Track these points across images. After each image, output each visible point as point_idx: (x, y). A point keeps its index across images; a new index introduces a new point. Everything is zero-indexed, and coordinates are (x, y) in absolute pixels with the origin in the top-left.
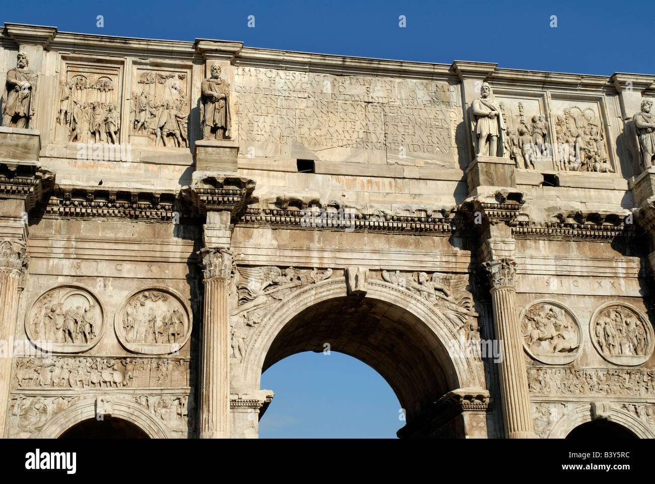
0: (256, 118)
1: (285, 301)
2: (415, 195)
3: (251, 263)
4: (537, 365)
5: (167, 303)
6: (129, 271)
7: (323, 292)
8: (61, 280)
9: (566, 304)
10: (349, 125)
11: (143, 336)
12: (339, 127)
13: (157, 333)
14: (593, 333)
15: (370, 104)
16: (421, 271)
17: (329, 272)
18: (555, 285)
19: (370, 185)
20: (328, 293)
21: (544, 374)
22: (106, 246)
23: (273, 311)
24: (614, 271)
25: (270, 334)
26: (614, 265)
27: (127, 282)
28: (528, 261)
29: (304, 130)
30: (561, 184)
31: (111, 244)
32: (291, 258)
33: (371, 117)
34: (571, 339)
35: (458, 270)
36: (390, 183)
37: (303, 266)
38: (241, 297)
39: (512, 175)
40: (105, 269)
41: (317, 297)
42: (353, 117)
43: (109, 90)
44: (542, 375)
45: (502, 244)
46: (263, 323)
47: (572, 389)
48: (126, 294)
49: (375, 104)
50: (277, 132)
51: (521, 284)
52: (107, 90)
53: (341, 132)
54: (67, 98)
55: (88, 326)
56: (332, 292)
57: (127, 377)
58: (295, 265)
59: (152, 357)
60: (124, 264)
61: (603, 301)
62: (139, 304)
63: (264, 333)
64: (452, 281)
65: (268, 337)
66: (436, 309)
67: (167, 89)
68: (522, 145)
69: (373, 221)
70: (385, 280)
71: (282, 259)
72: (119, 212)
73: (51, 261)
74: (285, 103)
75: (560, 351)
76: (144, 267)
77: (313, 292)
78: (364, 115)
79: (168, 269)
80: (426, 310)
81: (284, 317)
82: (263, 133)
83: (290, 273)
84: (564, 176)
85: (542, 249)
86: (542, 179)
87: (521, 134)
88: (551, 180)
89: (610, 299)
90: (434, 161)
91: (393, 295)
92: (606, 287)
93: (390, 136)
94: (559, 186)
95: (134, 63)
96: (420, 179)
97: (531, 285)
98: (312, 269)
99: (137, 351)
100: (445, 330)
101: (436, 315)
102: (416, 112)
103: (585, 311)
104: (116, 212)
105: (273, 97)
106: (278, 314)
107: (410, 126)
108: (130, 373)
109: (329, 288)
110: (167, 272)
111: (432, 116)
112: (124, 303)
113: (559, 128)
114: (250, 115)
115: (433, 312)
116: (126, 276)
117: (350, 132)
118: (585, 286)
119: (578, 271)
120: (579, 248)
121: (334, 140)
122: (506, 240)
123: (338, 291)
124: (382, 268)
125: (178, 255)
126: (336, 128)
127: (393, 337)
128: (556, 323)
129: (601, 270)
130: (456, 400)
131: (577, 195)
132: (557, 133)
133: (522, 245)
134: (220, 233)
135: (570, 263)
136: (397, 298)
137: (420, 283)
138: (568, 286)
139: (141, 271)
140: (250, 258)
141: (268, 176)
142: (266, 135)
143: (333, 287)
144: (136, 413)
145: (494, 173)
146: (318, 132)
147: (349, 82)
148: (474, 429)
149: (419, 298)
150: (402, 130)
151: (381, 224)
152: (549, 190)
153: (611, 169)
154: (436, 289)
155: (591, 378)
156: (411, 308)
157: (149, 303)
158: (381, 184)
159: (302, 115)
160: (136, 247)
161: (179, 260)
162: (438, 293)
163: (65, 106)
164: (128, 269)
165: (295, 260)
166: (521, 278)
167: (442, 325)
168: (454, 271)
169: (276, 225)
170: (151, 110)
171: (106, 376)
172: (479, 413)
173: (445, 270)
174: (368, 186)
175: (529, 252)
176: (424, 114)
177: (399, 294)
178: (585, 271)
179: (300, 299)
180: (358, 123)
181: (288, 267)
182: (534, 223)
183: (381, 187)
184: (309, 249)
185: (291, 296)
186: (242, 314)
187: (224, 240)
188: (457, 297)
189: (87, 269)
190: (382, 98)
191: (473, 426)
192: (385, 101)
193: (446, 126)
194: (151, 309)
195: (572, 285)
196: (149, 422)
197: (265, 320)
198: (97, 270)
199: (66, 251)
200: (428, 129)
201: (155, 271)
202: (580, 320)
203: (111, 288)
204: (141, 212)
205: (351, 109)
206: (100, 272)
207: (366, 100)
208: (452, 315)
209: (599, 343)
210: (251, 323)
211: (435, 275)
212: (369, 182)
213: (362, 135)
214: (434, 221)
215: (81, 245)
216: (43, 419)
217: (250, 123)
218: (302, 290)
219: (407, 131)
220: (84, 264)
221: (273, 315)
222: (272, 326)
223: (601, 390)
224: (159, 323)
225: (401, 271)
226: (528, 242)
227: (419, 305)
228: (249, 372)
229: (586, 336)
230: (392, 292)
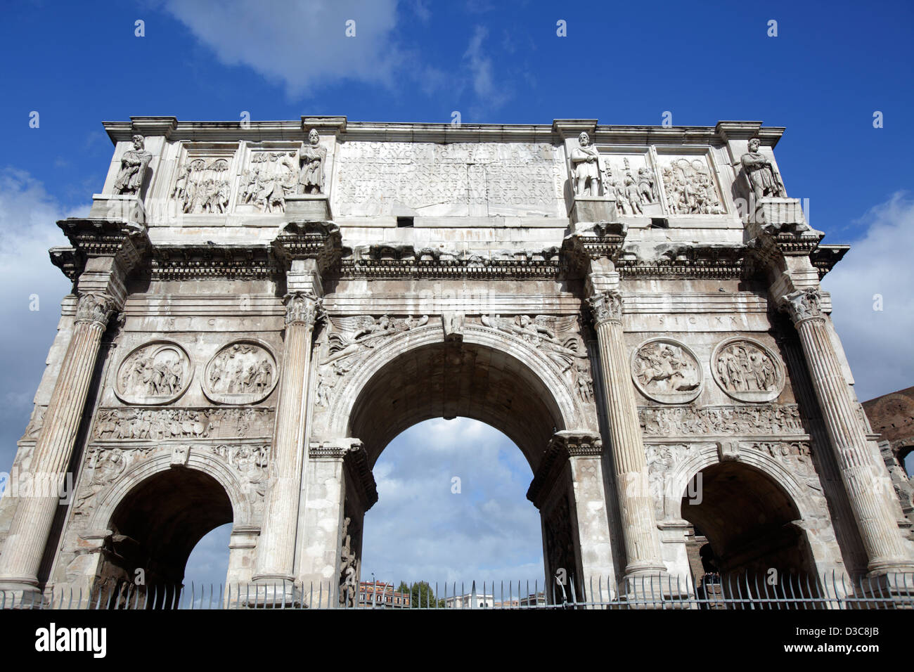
0: (358, 183)
1: (377, 347)
2: (516, 242)
3: (343, 313)
4: (653, 405)
5: (256, 354)
6: (221, 326)
7: (418, 338)
8: (155, 336)
9: (683, 341)
10: (451, 184)
11: (228, 386)
12: (441, 186)
13: (243, 383)
14: (715, 370)
15: (472, 166)
16: (523, 315)
17: (425, 319)
18: (670, 324)
19: (469, 235)
20: (423, 339)
21: (661, 415)
22: (201, 302)
23: (364, 358)
24: (734, 306)
25: (359, 381)
26: (733, 300)
27: (218, 336)
28: (639, 300)
29: (406, 191)
30: (670, 226)
31: (205, 301)
32: (385, 306)
33: (473, 176)
34: (690, 377)
35: (563, 312)
36: (491, 233)
37: (397, 313)
38: (332, 346)
39: (612, 211)
40: (198, 324)
41: (411, 343)
42: (455, 177)
43: (224, 170)
44: (659, 415)
45: (605, 278)
46: (352, 371)
47: (694, 429)
48: (217, 347)
49: (477, 165)
50: (379, 194)
51: (632, 323)
52: (222, 169)
53: (442, 190)
54: (183, 177)
55: (173, 378)
56: (427, 338)
57: (208, 428)
58: (389, 313)
59: (234, 406)
60: (217, 319)
61: (724, 337)
62: (228, 357)
63: (352, 381)
64: (556, 323)
65: (357, 384)
66: (539, 351)
67: (278, 166)
68: (629, 194)
69: (471, 268)
70: (484, 325)
71: (376, 308)
72: (216, 271)
73: (147, 319)
74: (387, 169)
75: (678, 390)
76: (237, 321)
77: (407, 339)
78: (466, 175)
79: (260, 322)
80: (528, 352)
81: (375, 364)
82: (365, 195)
83: (384, 321)
84: (673, 218)
85: (653, 288)
86: (650, 222)
87: (628, 184)
88: (659, 223)
89: (731, 334)
90: (537, 212)
91: (492, 339)
92: (726, 323)
93: (492, 193)
94: (669, 228)
95: (249, 146)
96: (521, 227)
97: (643, 324)
98: (407, 316)
99: (219, 401)
100: (550, 372)
101: (538, 356)
102: (518, 170)
103: (703, 347)
104: (213, 270)
105: (377, 165)
106: (370, 361)
107: (512, 182)
108: (211, 424)
109: (424, 334)
110: (259, 324)
111: (535, 172)
112: (213, 355)
113: (666, 178)
114: (353, 181)
115: (535, 354)
116: (217, 330)
117: (452, 190)
118: (703, 323)
119: (694, 308)
120: (693, 286)
121: (435, 197)
122: (609, 273)
123: (435, 337)
124: (482, 312)
125: (271, 308)
126: (438, 187)
127: (507, 391)
128: (673, 361)
129: (720, 306)
130: (561, 444)
131: (688, 235)
132: (665, 182)
133: (632, 286)
134: (301, 279)
135: (685, 300)
136: (497, 342)
137: (523, 326)
138: (683, 323)
139: (234, 324)
140: (343, 308)
141: (366, 232)
142: (368, 198)
143: (428, 333)
144: (212, 464)
145: (593, 210)
146: (420, 192)
147: (451, 148)
148: (583, 475)
149: (520, 340)
150: (503, 186)
151: (480, 270)
152: (658, 232)
153: (724, 211)
154: (539, 331)
155: (716, 417)
156: (512, 351)
157: (238, 356)
158: (481, 233)
159: (405, 178)
160: (230, 302)
161: (271, 313)
162: (540, 335)
163: (181, 184)
164: (220, 324)
165: (389, 308)
166: (632, 318)
167: (546, 367)
168: (559, 312)
169: (371, 277)
170: (260, 183)
171: (187, 427)
172: (589, 457)
173: (548, 312)
174: (468, 236)
175: (639, 291)
176: (526, 171)
177: (499, 338)
178: (702, 308)
179: (393, 345)
180: (459, 183)
181: (382, 315)
182: (642, 262)
183: (481, 236)
184: (404, 298)
185: (384, 343)
186: (332, 363)
187: (306, 285)
188: (563, 338)
189: (180, 324)
190: (484, 159)
191: (582, 472)
192: (486, 162)
193: (549, 180)
194: (241, 361)
195: (689, 323)
196: (224, 473)
197: (355, 367)
198: (190, 325)
199: (162, 309)
200: (531, 184)
201: (248, 324)
202: (699, 357)
203: (202, 342)
204: (237, 271)
205: (452, 170)
206: (192, 328)
207: (469, 162)
208: (556, 356)
209: (722, 379)
210: (340, 371)
211: (537, 317)
212: (468, 232)
213: (463, 192)
214: (535, 264)
215: (176, 303)
216: (118, 471)
217: (353, 188)
218: (395, 337)
219: (509, 186)
220: (178, 320)
221: (364, 362)
222: (362, 373)
223: (728, 429)
224: (245, 374)
225: (502, 316)
226: (638, 282)
227: (520, 347)
228: (335, 420)
229: (707, 373)
230: (491, 336)
